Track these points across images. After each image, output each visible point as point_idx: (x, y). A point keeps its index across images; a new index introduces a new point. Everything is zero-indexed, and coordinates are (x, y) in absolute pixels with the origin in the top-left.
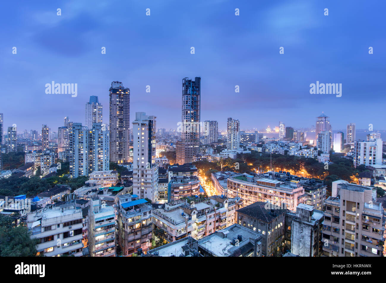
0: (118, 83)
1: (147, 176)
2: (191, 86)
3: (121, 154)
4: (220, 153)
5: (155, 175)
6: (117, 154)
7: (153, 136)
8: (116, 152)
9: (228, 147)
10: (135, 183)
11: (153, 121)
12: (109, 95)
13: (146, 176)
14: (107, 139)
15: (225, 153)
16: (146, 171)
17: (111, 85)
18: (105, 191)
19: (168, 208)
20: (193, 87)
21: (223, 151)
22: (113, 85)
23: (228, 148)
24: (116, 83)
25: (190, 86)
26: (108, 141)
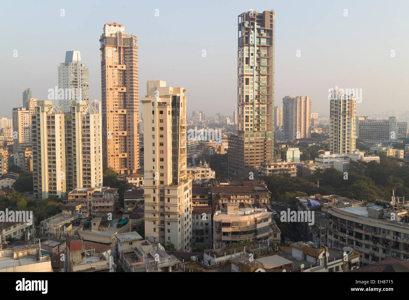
0: (115, 26)
1: (170, 199)
2: (256, 30)
3: (124, 157)
4: (315, 160)
5: (185, 198)
6: (116, 157)
7: (181, 126)
8: (115, 154)
9: (331, 148)
10: (149, 212)
11: (179, 97)
12: (100, 49)
13: (169, 201)
14: (97, 131)
15: (325, 160)
16: (169, 190)
17: (103, 30)
18: (95, 224)
19: (209, 262)
20: (259, 30)
21: (320, 156)
22: (106, 29)
23: (332, 150)
24: (112, 26)
25: (253, 29)
26: (99, 134)
